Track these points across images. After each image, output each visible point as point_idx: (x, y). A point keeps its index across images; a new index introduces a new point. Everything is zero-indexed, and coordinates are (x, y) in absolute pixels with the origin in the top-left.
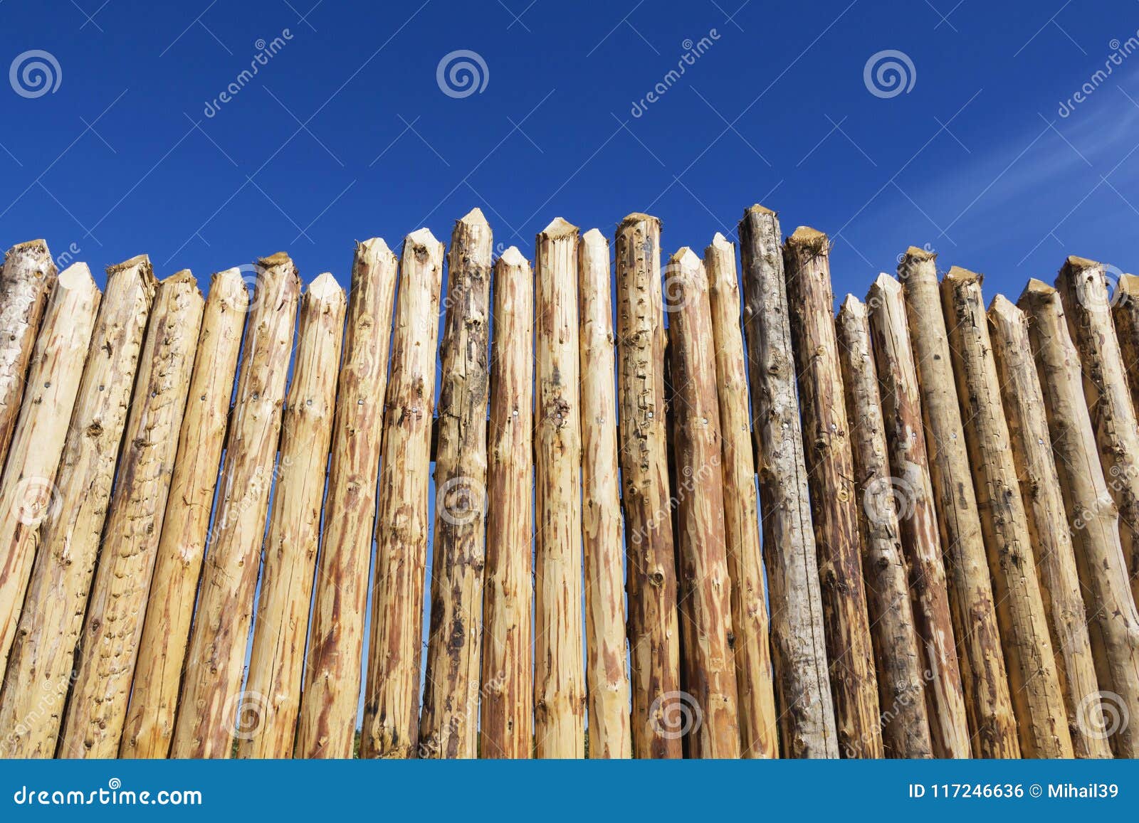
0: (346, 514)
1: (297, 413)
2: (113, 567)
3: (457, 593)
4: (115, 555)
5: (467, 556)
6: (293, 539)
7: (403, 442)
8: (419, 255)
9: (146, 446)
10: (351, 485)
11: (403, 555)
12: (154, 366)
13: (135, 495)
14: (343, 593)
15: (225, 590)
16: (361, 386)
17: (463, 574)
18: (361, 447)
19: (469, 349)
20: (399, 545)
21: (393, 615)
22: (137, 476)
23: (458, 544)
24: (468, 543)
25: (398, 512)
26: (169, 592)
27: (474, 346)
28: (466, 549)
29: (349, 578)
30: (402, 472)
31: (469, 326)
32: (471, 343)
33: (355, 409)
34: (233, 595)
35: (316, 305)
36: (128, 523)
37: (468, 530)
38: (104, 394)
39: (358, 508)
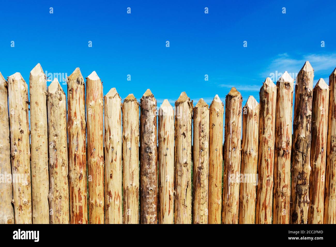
0: (267, 188)
1: (248, 154)
2: (199, 208)
3: (302, 211)
4: (199, 204)
5: (305, 200)
6: (251, 197)
7: (284, 163)
8: (286, 86)
9: (202, 169)
10: (268, 179)
11: (285, 201)
12: (200, 140)
13: (202, 185)
14: (267, 213)
15: (233, 213)
16: (269, 143)
17: (304, 206)
18: (270, 165)
19: (307, 126)
20: (284, 198)
21: (283, 219)
22: (202, 179)
23: (303, 196)
24: (306, 196)
25: (284, 187)
26: (216, 214)
27: (308, 125)
28: (305, 198)
29: (269, 208)
30: (284, 173)
31: (307, 117)
32: (307, 124)
33: (268, 152)
34: (235, 215)
35: (251, 112)
36: (202, 195)
37: (306, 192)
38: (185, 151)
39: (270, 186)
